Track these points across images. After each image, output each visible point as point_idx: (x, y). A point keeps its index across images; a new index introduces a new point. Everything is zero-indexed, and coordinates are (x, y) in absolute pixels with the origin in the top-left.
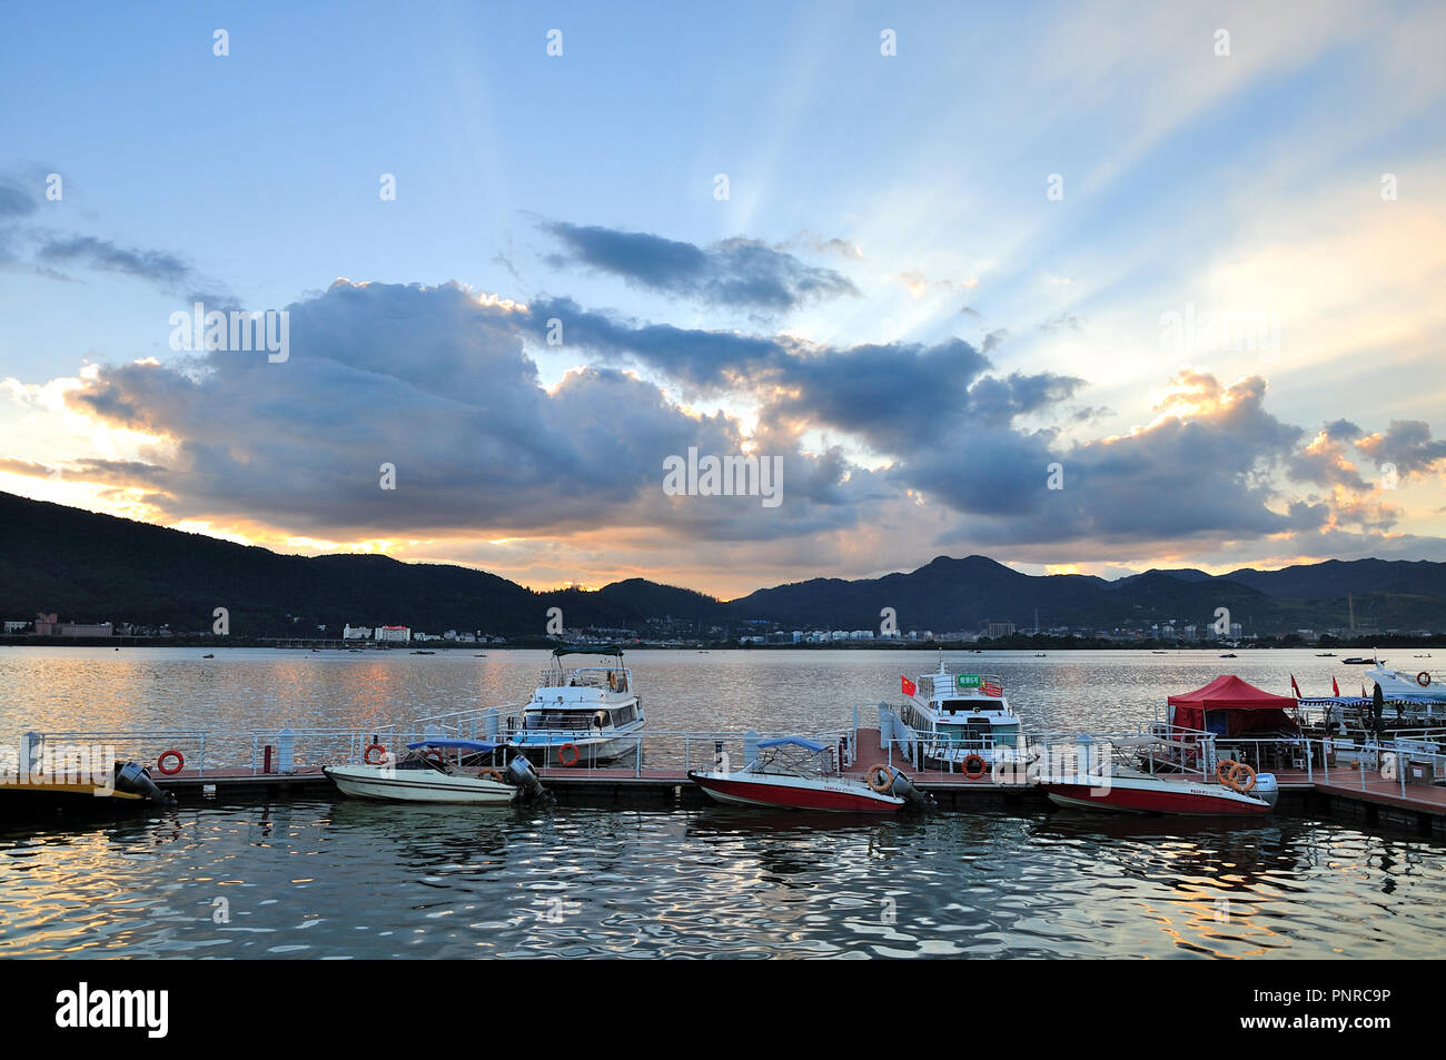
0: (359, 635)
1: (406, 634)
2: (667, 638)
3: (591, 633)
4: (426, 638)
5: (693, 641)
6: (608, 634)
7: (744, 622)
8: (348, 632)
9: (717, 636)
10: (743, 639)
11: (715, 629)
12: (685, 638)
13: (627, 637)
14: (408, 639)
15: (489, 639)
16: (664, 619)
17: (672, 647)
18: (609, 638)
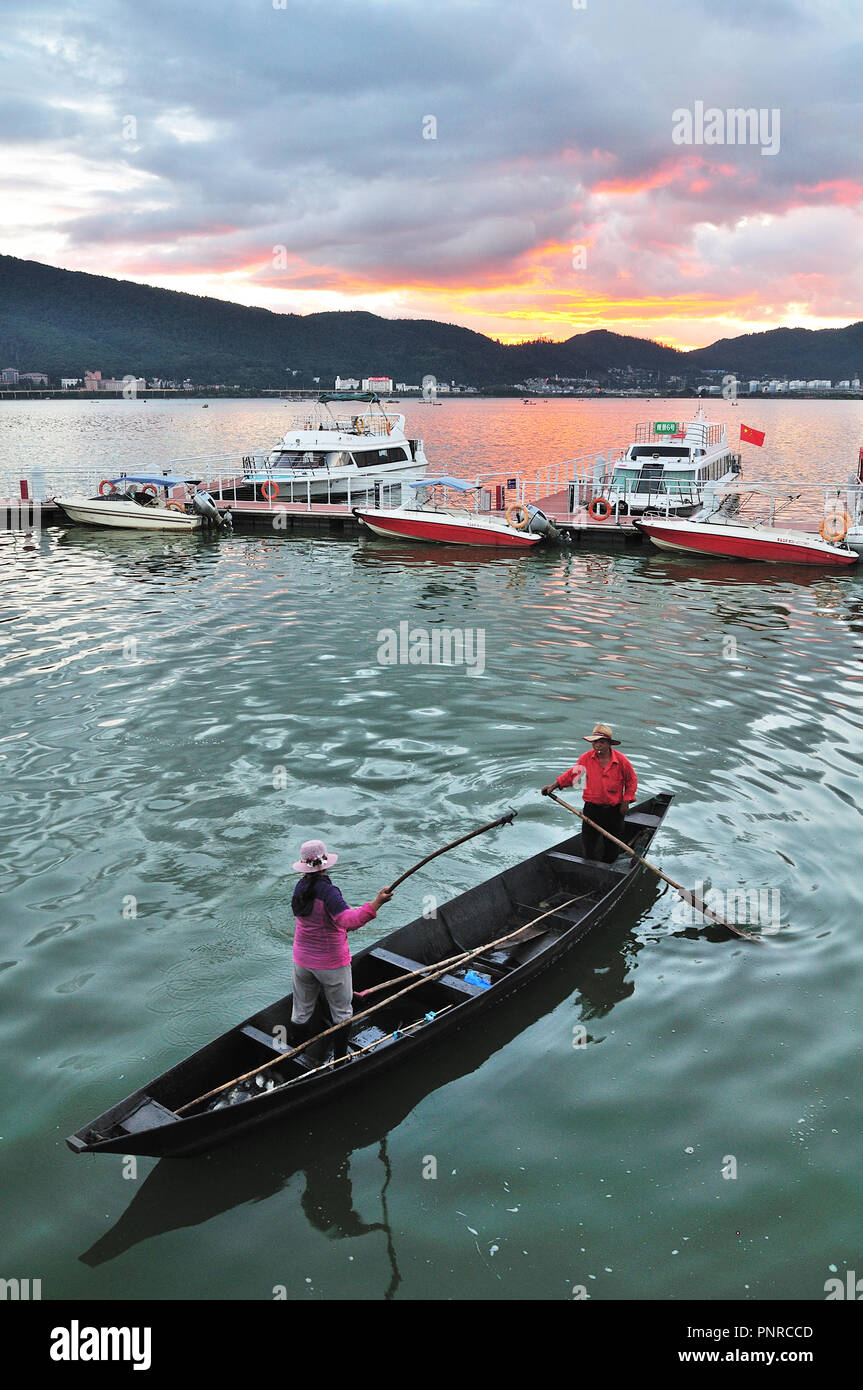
0: (348, 386)
1: (386, 385)
2: (627, 387)
3: (555, 383)
4: (406, 388)
5: (650, 390)
6: (571, 384)
7: (703, 372)
8: (339, 383)
9: (675, 385)
10: (700, 388)
11: (673, 379)
12: (643, 387)
13: (588, 386)
14: (391, 389)
15: (462, 389)
16: (626, 369)
17: (631, 396)
18: (572, 388)
